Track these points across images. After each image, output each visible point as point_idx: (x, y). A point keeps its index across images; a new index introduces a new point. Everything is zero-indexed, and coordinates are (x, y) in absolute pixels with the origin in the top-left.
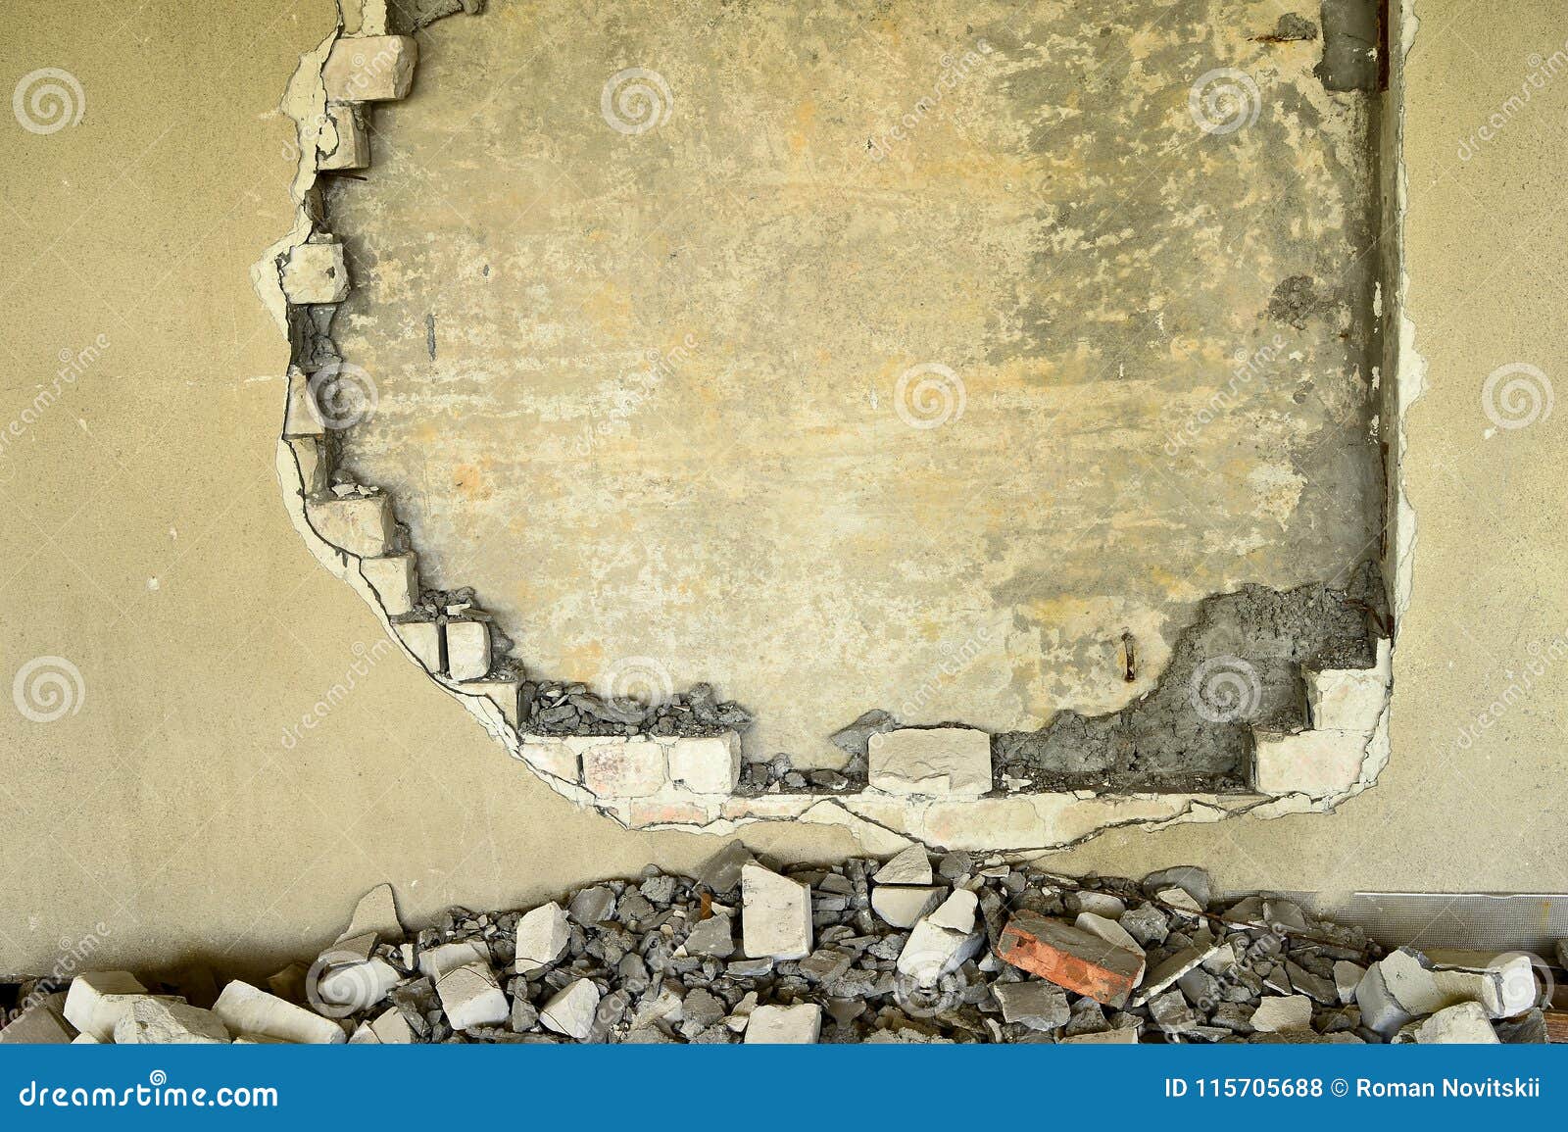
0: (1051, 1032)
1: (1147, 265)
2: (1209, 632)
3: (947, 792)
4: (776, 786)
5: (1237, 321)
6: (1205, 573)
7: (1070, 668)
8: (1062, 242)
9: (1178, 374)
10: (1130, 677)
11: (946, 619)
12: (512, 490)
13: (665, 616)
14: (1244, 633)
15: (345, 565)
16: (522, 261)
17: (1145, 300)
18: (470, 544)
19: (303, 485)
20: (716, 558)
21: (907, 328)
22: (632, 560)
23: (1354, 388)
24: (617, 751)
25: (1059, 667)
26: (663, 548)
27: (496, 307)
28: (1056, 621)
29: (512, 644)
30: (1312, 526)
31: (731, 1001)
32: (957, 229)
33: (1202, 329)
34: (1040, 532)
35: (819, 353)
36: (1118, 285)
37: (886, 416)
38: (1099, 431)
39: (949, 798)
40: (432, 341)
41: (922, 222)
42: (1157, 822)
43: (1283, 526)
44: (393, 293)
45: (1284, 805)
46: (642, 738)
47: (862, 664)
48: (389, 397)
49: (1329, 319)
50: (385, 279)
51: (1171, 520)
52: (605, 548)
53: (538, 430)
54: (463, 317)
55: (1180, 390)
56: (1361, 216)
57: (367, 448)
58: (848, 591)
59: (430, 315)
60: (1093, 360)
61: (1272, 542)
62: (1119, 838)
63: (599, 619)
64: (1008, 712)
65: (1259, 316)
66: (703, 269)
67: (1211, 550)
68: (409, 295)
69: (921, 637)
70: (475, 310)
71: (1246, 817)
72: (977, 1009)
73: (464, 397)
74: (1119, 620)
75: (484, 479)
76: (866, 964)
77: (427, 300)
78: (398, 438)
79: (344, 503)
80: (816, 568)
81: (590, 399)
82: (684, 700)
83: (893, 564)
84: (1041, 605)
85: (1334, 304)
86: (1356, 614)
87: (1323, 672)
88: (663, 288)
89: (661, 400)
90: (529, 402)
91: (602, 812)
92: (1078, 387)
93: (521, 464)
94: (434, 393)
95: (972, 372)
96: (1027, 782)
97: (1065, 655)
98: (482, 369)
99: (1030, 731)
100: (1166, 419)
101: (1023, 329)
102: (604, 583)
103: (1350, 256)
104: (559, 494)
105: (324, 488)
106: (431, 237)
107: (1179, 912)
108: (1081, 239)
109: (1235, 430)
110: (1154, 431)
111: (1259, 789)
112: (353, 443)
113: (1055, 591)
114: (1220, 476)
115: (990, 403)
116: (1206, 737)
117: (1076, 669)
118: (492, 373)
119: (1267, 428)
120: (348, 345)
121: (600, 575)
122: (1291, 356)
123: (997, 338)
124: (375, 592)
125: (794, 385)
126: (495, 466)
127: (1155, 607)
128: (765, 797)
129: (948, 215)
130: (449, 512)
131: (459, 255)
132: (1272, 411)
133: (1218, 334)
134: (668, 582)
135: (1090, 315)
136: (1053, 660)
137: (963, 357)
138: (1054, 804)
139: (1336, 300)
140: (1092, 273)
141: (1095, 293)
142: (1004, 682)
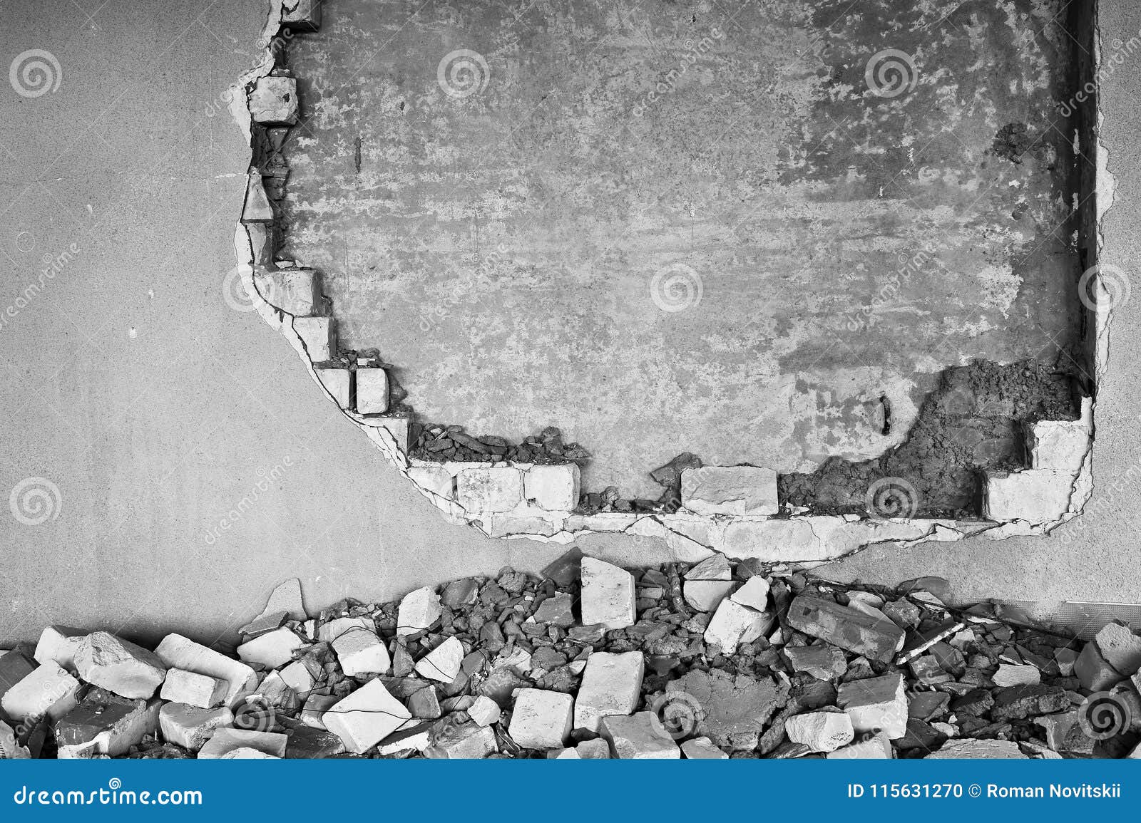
0: (832, 681)
1: (901, 112)
2: (948, 394)
3: (743, 513)
4: (608, 508)
5: (969, 155)
6: (944, 350)
7: (840, 423)
8: (837, 94)
9: (925, 195)
10: (886, 430)
11: (742, 382)
12: (413, 274)
13: (526, 374)
14: (976, 396)
15: (282, 320)
16: (430, 100)
17: (899, 138)
18: (378, 315)
19: (254, 258)
20: (567, 329)
21: (718, 156)
22: (503, 329)
23: (1059, 209)
24: (484, 473)
25: (831, 422)
26: (527, 320)
27: (408, 134)
28: (830, 386)
29: (405, 394)
30: (1027, 315)
31: (571, 655)
32: (758, 83)
33: (942, 162)
34: (818, 315)
35: (652, 173)
36: (879, 127)
37: (701, 222)
38: (864, 238)
39: (745, 519)
40: (358, 158)
41: (732, 77)
42: (909, 541)
43: (1005, 315)
44: (331, 122)
45: (1009, 529)
46: (504, 464)
47: (677, 416)
48: (323, 200)
49: (1040, 157)
50: (326, 109)
51: (918, 308)
52: (482, 320)
53: (435, 228)
54: (383, 141)
55: (926, 207)
56: (1063, 79)
57: (304, 239)
58: (668, 358)
59: (358, 139)
60: (859, 183)
61: (997, 327)
62: (879, 554)
63: (473, 376)
64: (791, 457)
65: (986, 153)
66: (566, 108)
67: (949, 332)
68: (344, 124)
69: (724, 396)
70: (393, 135)
71: (980, 538)
72: (769, 669)
73: (380, 201)
74: (877, 385)
75: (391, 264)
76: (679, 633)
77: (357, 127)
78: (328, 231)
79: (283, 273)
80: (643, 339)
81: (476, 205)
82: (539, 440)
83: (703, 338)
84: (817, 372)
85: (1042, 144)
86: (1062, 382)
87: (1039, 423)
88: (535, 122)
89: (529, 207)
90: (430, 206)
91: (470, 524)
92: (848, 204)
93: (421, 254)
94: (358, 198)
95: (768, 190)
96: (805, 509)
97: (835, 412)
98: (395, 180)
99: (807, 473)
100: (915, 229)
101: (807, 159)
102: (479, 347)
103: (1055, 109)
104: (448, 277)
105: (269, 262)
106: (362, 80)
107: (928, 606)
108: (851, 92)
109: (967, 239)
110: (905, 238)
111: (989, 517)
112: (293, 235)
113: (829, 362)
114: (956, 275)
115: (780, 215)
116: (946, 479)
117: (844, 424)
118: (402, 183)
119: (993, 238)
120: (295, 160)
121: (476, 341)
122: (1011, 184)
123: (787, 165)
124: (304, 343)
125: (632, 197)
126: (400, 255)
127: (905, 376)
128: (599, 515)
129: (751, 72)
130: (364, 289)
131: (383, 94)
132: (996, 225)
133: (955, 165)
134: (529, 346)
135: (858, 148)
136: (826, 416)
137: (761, 178)
138: (827, 525)
139: (1044, 141)
140: (860, 118)
141: (861, 133)
142: (788, 433)
